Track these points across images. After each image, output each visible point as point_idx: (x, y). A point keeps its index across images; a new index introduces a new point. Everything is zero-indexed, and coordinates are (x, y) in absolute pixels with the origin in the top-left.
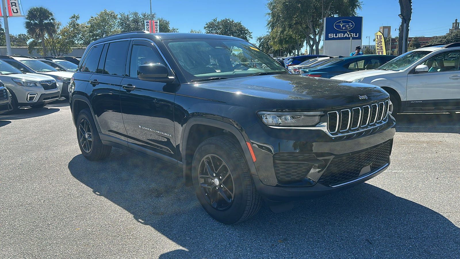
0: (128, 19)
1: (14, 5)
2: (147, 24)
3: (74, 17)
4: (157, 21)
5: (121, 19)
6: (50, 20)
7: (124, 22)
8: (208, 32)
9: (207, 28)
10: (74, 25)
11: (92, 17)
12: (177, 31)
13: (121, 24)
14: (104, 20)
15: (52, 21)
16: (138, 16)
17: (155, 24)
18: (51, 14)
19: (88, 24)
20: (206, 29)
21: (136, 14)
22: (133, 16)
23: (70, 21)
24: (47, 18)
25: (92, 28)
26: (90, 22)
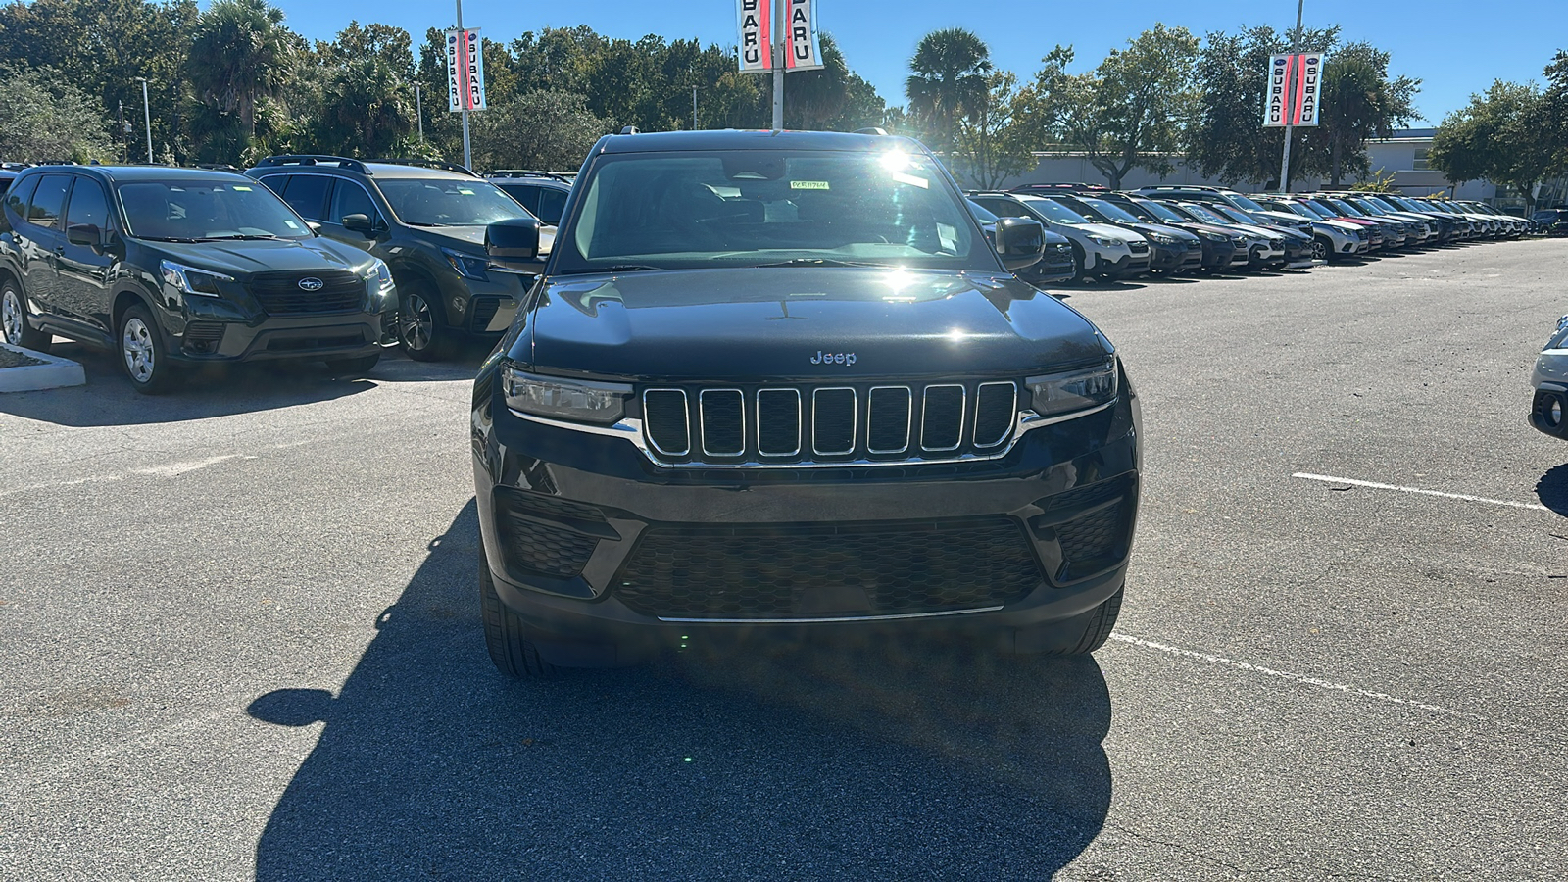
0: (1233, 52)
1: (800, 36)
2: (1278, 67)
3: (1055, 55)
4: (1316, 56)
5: (1209, 54)
6: (976, 70)
7: (1219, 64)
8: (1561, 85)
9: (1557, 73)
10: (1051, 80)
11: (1114, 53)
12: (1416, 88)
13: (1207, 71)
14: (1152, 61)
15: (981, 70)
16: (1271, 40)
17: (1308, 66)
18: (982, 51)
19: (1099, 75)
20: (1554, 75)
21: (1264, 34)
22: (1253, 40)
23: (1042, 67)
24: (967, 62)
25: (1109, 87)
26: (1104, 69)
